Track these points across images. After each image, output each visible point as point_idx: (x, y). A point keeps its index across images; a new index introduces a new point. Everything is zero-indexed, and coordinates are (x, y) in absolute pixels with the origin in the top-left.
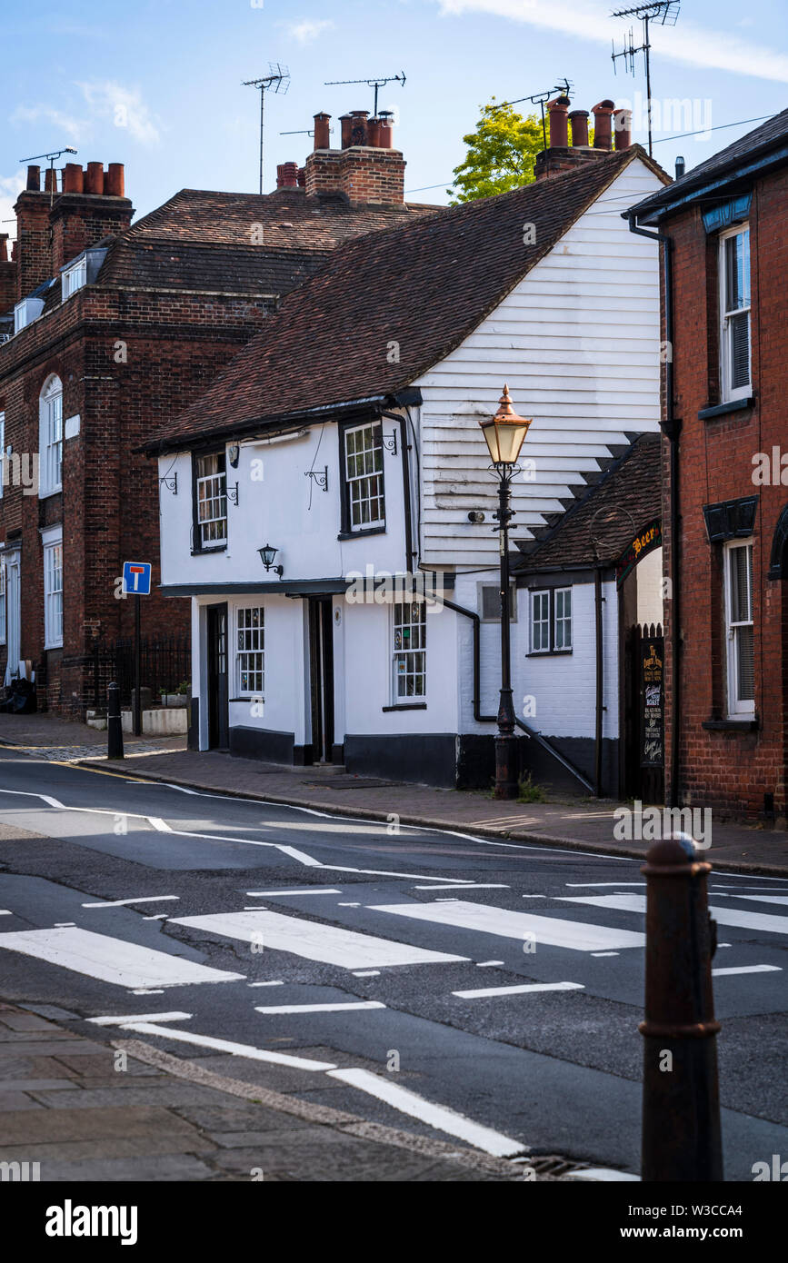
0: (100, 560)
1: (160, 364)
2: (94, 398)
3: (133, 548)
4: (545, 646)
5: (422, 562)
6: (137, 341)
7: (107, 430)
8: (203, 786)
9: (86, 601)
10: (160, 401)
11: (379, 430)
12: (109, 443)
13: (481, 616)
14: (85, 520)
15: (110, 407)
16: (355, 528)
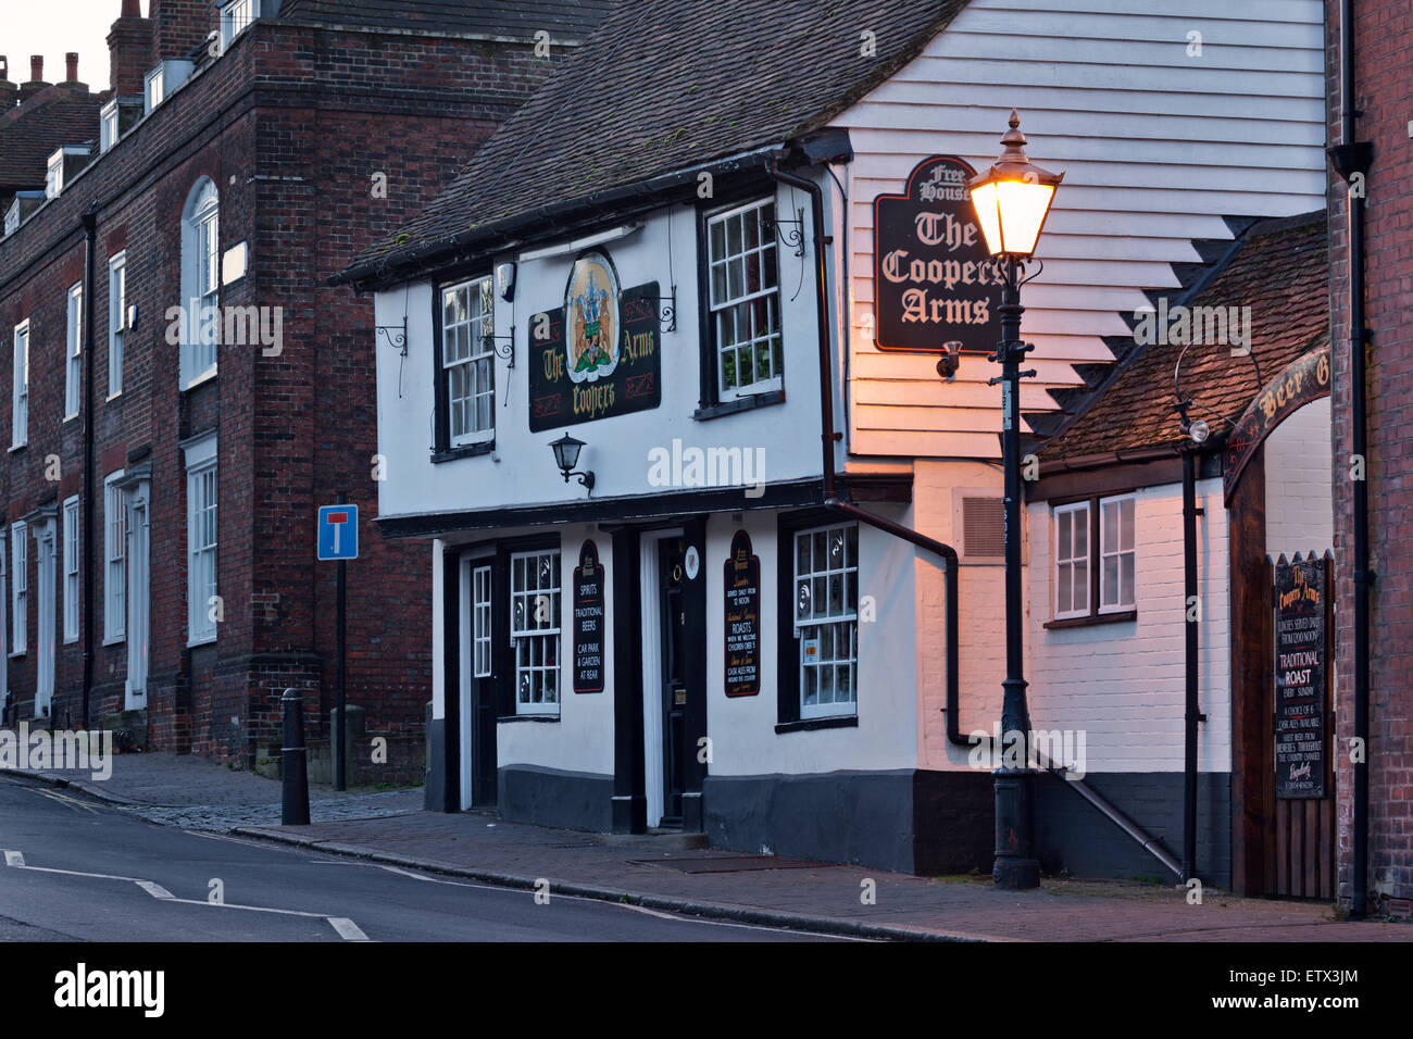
0: (280, 490)
1: (385, 157)
2: (270, 213)
3: (338, 470)
4: (1080, 605)
5: (853, 451)
6: (345, 115)
7: (293, 267)
8: (447, 866)
9: (257, 560)
10: (385, 218)
11: (770, 212)
12: (296, 290)
13: (960, 553)
14: (255, 422)
15: (298, 229)
16: (728, 396)
